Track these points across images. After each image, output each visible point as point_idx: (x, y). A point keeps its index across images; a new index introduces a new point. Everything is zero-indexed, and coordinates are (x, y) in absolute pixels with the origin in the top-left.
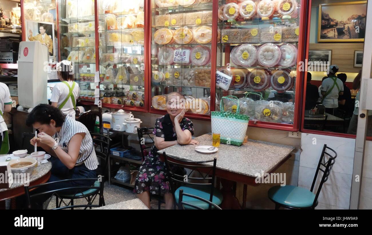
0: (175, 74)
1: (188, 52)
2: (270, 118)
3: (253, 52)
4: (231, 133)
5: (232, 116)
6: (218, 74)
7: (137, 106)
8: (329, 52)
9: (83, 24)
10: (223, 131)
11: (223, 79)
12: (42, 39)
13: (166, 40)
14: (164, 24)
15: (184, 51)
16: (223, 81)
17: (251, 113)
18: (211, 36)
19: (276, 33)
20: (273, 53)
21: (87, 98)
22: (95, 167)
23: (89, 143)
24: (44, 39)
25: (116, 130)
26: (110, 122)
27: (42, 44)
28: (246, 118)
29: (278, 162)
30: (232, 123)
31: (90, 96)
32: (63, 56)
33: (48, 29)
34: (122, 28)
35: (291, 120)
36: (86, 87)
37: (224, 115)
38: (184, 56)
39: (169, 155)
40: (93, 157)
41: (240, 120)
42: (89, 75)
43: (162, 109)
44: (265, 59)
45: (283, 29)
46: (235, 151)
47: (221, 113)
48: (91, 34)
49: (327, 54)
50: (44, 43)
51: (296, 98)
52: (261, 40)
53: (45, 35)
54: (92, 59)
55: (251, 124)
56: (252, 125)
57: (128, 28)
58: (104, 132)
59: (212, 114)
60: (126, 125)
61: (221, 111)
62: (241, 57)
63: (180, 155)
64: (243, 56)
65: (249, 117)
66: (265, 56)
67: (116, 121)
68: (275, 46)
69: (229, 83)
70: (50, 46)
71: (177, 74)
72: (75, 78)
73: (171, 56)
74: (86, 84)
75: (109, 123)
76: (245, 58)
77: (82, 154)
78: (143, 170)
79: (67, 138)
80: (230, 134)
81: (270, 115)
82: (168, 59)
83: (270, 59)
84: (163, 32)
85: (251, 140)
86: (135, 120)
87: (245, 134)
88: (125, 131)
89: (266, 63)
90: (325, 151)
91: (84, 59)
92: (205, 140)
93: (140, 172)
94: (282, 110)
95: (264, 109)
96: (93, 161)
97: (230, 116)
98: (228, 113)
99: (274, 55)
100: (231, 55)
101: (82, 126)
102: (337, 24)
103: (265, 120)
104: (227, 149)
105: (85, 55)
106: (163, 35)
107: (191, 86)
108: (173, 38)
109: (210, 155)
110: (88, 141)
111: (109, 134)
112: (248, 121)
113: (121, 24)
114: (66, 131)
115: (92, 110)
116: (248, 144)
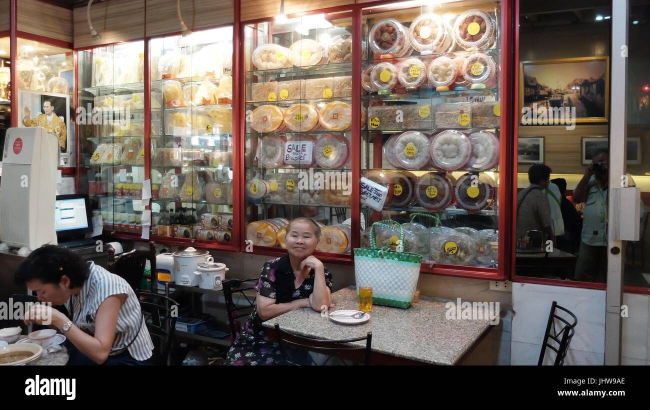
0: (288, 184)
1: (309, 145)
2: (457, 258)
3: (424, 144)
4: (390, 285)
5: (391, 256)
6: (364, 183)
7: (219, 240)
8: (539, 140)
9: (122, 97)
10: (377, 283)
11: (374, 191)
12: (47, 123)
13: (272, 125)
14: (268, 97)
15: (302, 143)
16: (373, 194)
17: (424, 250)
18: (351, 118)
19: (462, 112)
20: (458, 147)
21: (127, 226)
22: (147, 354)
23: (134, 311)
24: (50, 122)
25: (181, 284)
26: (170, 270)
27: (48, 133)
28: (416, 260)
29: (476, 336)
30: (392, 268)
31: (133, 222)
32: (84, 152)
33: (59, 106)
34: (193, 104)
35: (493, 261)
36: (125, 207)
37: (378, 255)
38: (304, 153)
39: (285, 330)
40: (143, 336)
41: (407, 262)
42: (131, 185)
43: (265, 246)
44: (444, 156)
45: (474, 105)
46: (400, 318)
47: (372, 252)
48: (136, 115)
49: (537, 144)
50: (51, 131)
51: (500, 222)
52: (436, 124)
53: (54, 117)
54: (138, 157)
55: (424, 270)
56: (426, 272)
57: (204, 104)
58: (159, 288)
59: (356, 253)
60: (200, 275)
61: (372, 248)
62: (402, 153)
63: (303, 329)
64: (405, 151)
65: (421, 257)
66: (444, 152)
67: (181, 268)
68: (461, 135)
69: (384, 198)
70: (60, 136)
71: (290, 184)
72: (105, 192)
73: (280, 152)
74: (125, 201)
75: (168, 272)
76: (411, 155)
77: (122, 334)
78: (236, 355)
79: (93, 305)
80: (390, 288)
81: (457, 253)
82: (274, 158)
83: (453, 156)
84: (266, 112)
85: (425, 297)
86: (216, 266)
87: (415, 287)
88: (198, 286)
89: (446, 163)
90: (555, 313)
91: (123, 157)
92: (345, 299)
93: (230, 358)
94: (477, 245)
95: (446, 242)
96: (143, 344)
97: (389, 256)
98: (384, 250)
99: (459, 150)
100: (384, 150)
101: (120, 282)
102: (550, 94)
103: (447, 262)
104: (386, 315)
105: (125, 150)
106: (266, 117)
107: (317, 203)
108: (283, 121)
109: (357, 327)
110: (133, 307)
111: (168, 293)
112: (420, 264)
113: (192, 99)
114: (90, 293)
115: (138, 250)
116: (421, 304)
